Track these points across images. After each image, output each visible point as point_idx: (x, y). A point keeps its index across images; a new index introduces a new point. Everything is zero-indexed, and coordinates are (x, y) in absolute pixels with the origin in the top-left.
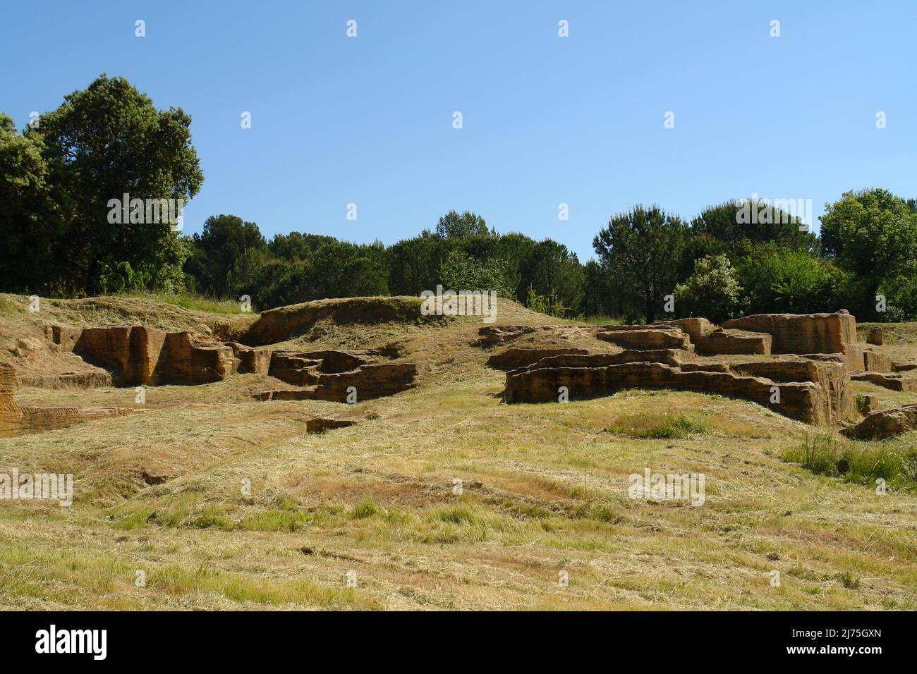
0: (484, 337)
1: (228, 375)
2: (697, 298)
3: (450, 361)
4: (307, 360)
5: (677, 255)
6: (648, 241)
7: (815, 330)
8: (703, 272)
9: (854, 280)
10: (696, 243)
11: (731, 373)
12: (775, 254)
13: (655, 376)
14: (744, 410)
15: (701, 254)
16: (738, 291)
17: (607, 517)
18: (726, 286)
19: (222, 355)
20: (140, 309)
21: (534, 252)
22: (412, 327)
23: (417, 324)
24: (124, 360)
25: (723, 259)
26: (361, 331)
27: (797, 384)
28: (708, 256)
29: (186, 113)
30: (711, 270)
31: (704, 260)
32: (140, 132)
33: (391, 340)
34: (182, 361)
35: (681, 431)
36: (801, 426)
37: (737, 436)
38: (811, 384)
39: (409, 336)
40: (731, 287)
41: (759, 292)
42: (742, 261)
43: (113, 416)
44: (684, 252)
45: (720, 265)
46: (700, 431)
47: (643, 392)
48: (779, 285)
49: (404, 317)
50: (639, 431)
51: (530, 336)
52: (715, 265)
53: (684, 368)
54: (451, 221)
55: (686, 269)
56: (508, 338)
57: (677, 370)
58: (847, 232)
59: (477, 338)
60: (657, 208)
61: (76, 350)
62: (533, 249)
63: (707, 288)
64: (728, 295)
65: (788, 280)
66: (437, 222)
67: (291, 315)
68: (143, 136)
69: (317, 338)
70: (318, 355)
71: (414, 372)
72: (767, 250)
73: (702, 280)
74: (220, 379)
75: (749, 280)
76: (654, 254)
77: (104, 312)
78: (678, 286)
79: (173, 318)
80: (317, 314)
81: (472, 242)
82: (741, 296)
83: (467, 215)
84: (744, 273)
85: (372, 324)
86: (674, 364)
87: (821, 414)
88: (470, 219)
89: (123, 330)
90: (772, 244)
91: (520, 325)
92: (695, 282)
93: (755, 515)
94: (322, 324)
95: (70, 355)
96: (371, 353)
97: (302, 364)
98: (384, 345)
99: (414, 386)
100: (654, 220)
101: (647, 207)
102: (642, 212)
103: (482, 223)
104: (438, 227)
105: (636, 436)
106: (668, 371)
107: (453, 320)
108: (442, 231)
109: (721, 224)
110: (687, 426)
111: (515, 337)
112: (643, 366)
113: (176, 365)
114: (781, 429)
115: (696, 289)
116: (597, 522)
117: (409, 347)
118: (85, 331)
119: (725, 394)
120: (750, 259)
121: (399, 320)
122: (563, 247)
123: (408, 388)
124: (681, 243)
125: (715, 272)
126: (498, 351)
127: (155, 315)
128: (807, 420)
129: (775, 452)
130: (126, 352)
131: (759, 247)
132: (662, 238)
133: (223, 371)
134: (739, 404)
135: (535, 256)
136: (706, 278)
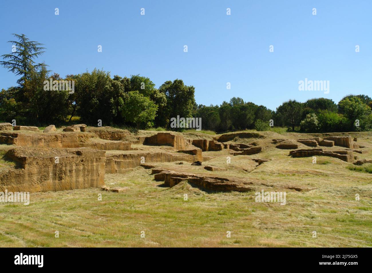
0: (274, 141)
1: (223, 149)
2: (307, 125)
3: (268, 146)
4: (237, 146)
5: (301, 113)
6: (293, 109)
7: (344, 140)
8: (308, 118)
9: (348, 120)
10: (306, 110)
11: (333, 153)
12: (327, 113)
13: (320, 153)
14: (336, 160)
15: (308, 113)
16: (318, 123)
17: (327, 175)
18: (314, 121)
19: (221, 145)
20: (199, 135)
21: (258, 109)
22: (257, 139)
23: (258, 138)
24: (202, 146)
25: (314, 115)
26: (246, 140)
27: (345, 155)
28: (310, 114)
29: (194, 87)
30: (310, 117)
31: (309, 115)
32: (185, 92)
33: (254, 142)
34: (213, 146)
35: (327, 163)
36: (346, 162)
37: (336, 164)
38: (347, 155)
39: (258, 141)
40: (316, 122)
41: (323, 123)
42: (318, 115)
43: (214, 158)
44: (303, 112)
45: (313, 116)
46: (330, 163)
47: (318, 156)
48: (329, 121)
49: (255, 137)
50: (320, 163)
51: (284, 141)
52: (312, 116)
53: (325, 152)
54: (234, 100)
55: (304, 116)
56: (279, 142)
57: (323, 152)
58: (347, 108)
59: (273, 142)
60: (295, 100)
61: (193, 144)
62: (257, 108)
63: (309, 122)
64: (315, 124)
65: (331, 120)
66: (230, 100)
67: (229, 135)
68: (186, 93)
69: (236, 141)
70: (239, 145)
71: (261, 149)
72: (326, 112)
73: (309, 120)
74: (221, 150)
75: (320, 120)
76: (294, 112)
77: (193, 135)
78: (302, 121)
79: (206, 136)
80: (235, 135)
81: (242, 106)
82: (319, 124)
83: (238, 98)
84: (319, 118)
85: (248, 138)
86: (323, 151)
87: (349, 160)
88: (239, 99)
89: (202, 140)
90: (326, 111)
91: (281, 139)
92: (306, 120)
93: (345, 175)
94: (237, 138)
95: (191, 145)
96: (250, 144)
97: (236, 147)
98: (252, 143)
99: (262, 152)
100: (295, 104)
101: (292, 100)
102: (291, 101)
103: (242, 100)
104: (230, 101)
105: (320, 164)
106: (322, 152)
107: (266, 137)
108: (231, 103)
109: (312, 105)
110: (328, 162)
111: (281, 141)
112: (317, 152)
113: (212, 147)
114: (343, 163)
115: (307, 122)
116: (325, 176)
117: (258, 143)
118: (193, 140)
119: (332, 157)
120: (321, 115)
121: (254, 137)
122: (265, 107)
123: (260, 152)
124: (302, 110)
125: (312, 118)
126: (278, 144)
127: (202, 136)
128: (346, 161)
129: (344, 167)
130: (203, 144)
131: (323, 111)
132: (297, 108)
133: (222, 148)
134: (335, 159)
135: (258, 110)
136: (310, 119)
